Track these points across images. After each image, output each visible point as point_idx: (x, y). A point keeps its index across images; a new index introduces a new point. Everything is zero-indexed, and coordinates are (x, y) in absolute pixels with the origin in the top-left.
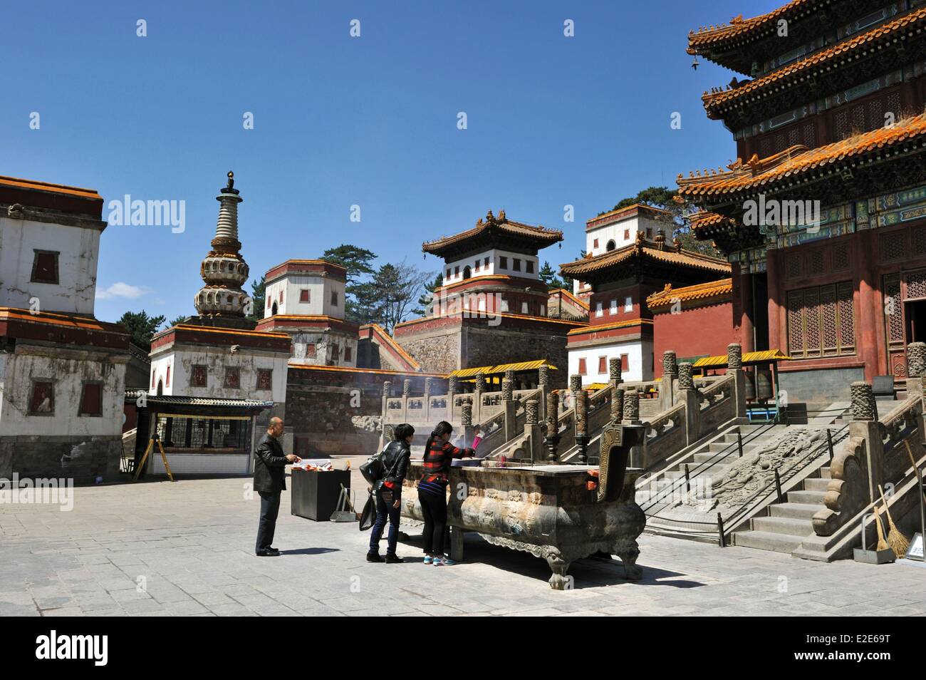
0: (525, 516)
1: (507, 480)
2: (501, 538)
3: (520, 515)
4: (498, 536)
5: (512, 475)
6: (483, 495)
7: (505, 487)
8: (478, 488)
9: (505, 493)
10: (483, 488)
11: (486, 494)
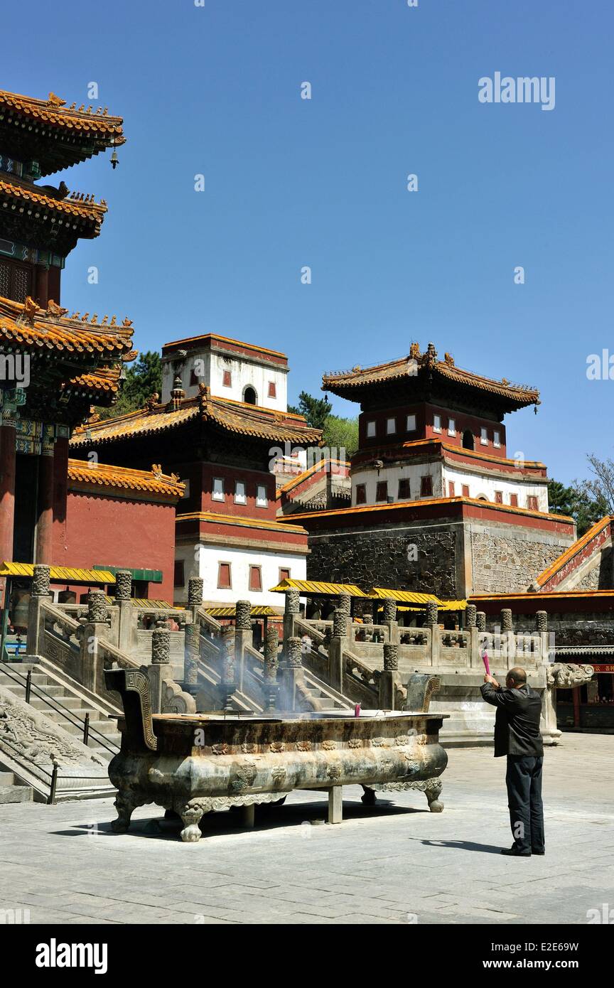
0: (422, 757)
1: (400, 726)
2: (389, 783)
3: (417, 757)
4: (387, 782)
5: (405, 721)
6: (368, 746)
7: (392, 734)
8: (363, 739)
9: (393, 740)
10: (368, 738)
11: (371, 744)
